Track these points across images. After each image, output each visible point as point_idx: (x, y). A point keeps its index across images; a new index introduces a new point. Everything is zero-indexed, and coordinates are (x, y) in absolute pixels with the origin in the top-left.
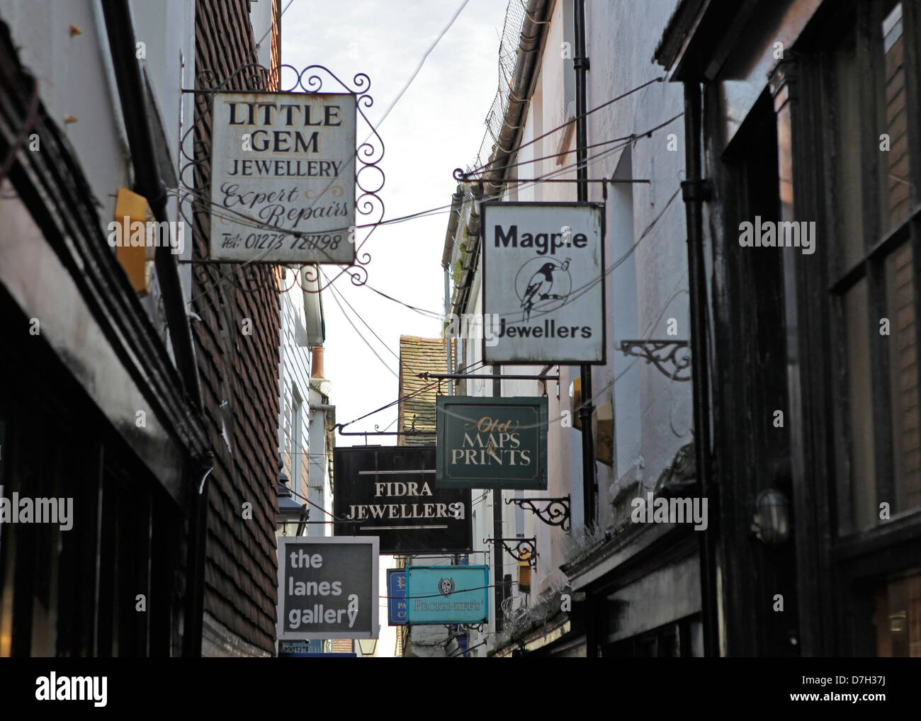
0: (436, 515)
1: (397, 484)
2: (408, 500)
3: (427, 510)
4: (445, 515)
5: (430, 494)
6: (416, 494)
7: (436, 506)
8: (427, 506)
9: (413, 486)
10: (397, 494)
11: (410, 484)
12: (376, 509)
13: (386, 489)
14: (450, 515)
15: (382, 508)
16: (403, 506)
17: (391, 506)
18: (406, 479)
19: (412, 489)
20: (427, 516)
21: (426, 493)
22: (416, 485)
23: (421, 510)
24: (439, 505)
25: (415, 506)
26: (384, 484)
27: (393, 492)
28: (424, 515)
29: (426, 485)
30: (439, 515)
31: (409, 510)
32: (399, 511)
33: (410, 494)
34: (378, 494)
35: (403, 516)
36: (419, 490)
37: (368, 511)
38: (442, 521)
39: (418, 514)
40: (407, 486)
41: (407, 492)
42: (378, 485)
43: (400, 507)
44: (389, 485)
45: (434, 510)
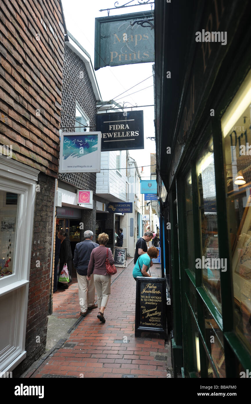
0: (131, 135)
1: (117, 125)
2: (121, 131)
3: (127, 134)
4: (134, 135)
5: (128, 128)
6: (124, 128)
7: (131, 132)
8: (127, 132)
9: (122, 126)
10: (117, 129)
11: (121, 125)
12: (109, 135)
13: (113, 127)
14: (136, 135)
15: (111, 134)
16: (119, 133)
17: (115, 133)
18: (120, 123)
19: (122, 127)
20: (127, 136)
21: (127, 128)
22: (123, 125)
23: (125, 134)
24: (132, 132)
25: (123, 133)
26: (112, 126)
27: (115, 128)
28: (126, 136)
29: (127, 125)
30: (132, 136)
31: (121, 134)
32: (117, 135)
33: (121, 129)
34: (110, 129)
35: (119, 136)
36: (124, 127)
37: (107, 135)
38: (133, 137)
39: (124, 135)
40: (120, 126)
41: (120, 128)
42: (110, 126)
43: (118, 133)
44: (114, 126)
45: (130, 134)
